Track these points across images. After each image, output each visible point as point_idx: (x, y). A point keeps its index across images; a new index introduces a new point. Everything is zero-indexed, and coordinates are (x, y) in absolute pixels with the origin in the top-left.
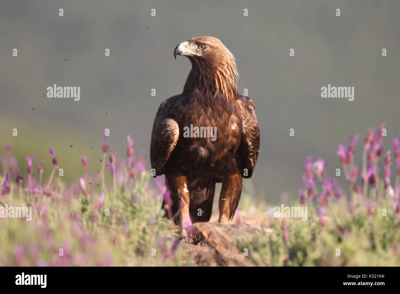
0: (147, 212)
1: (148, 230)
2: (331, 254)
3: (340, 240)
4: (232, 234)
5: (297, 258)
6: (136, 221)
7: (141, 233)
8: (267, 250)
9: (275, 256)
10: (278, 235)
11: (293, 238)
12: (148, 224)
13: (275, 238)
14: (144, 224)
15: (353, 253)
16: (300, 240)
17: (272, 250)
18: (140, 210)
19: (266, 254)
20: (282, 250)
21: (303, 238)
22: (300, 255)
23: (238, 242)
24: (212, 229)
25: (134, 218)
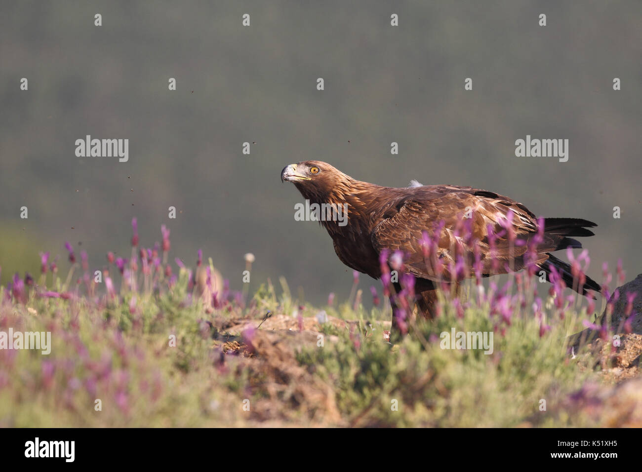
0: (187, 318)
1: (188, 340)
2: (415, 365)
3: (423, 348)
4: (288, 342)
5: (371, 371)
6: (174, 328)
7: (180, 344)
8: (334, 361)
9: (345, 369)
10: (346, 343)
11: (364, 347)
12: (189, 332)
13: (342, 347)
14: (183, 333)
15: (444, 364)
16: (373, 349)
17: (339, 361)
18: (179, 316)
19: (333, 366)
20: (352, 361)
21: (376, 346)
22: (374, 367)
23: (297, 352)
24: (263, 338)
25: (171, 326)
